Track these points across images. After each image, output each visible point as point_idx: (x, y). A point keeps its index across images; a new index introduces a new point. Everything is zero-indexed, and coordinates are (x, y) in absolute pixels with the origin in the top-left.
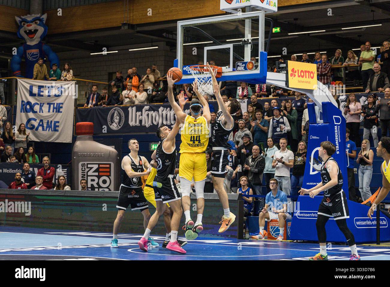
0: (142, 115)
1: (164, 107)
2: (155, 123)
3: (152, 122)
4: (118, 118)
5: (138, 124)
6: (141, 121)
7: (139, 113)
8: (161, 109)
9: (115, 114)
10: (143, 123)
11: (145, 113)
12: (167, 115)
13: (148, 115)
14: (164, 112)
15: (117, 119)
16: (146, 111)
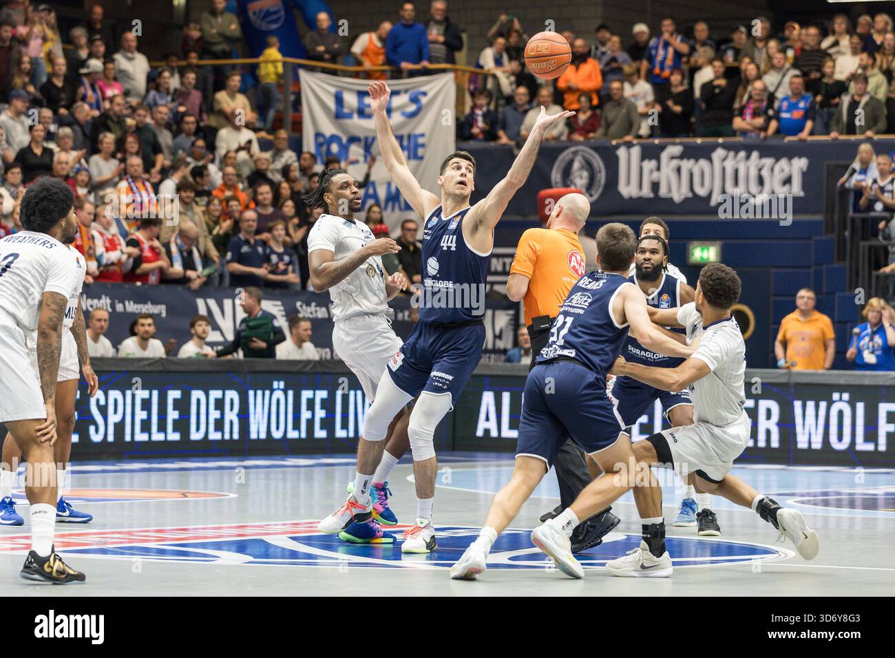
0: (658, 169)
1: (726, 147)
2: (702, 192)
3: (692, 189)
4: (585, 174)
5: (646, 192)
6: (655, 186)
7: (649, 165)
8: (719, 154)
9: (576, 165)
10: (663, 192)
11: (668, 166)
12: (736, 171)
13: (679, 170)
14: (729, 165)
15: (581, 178)
16: (673, 158)
